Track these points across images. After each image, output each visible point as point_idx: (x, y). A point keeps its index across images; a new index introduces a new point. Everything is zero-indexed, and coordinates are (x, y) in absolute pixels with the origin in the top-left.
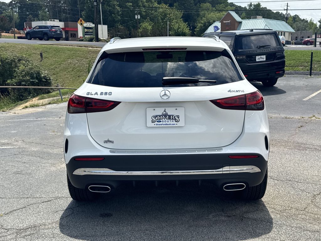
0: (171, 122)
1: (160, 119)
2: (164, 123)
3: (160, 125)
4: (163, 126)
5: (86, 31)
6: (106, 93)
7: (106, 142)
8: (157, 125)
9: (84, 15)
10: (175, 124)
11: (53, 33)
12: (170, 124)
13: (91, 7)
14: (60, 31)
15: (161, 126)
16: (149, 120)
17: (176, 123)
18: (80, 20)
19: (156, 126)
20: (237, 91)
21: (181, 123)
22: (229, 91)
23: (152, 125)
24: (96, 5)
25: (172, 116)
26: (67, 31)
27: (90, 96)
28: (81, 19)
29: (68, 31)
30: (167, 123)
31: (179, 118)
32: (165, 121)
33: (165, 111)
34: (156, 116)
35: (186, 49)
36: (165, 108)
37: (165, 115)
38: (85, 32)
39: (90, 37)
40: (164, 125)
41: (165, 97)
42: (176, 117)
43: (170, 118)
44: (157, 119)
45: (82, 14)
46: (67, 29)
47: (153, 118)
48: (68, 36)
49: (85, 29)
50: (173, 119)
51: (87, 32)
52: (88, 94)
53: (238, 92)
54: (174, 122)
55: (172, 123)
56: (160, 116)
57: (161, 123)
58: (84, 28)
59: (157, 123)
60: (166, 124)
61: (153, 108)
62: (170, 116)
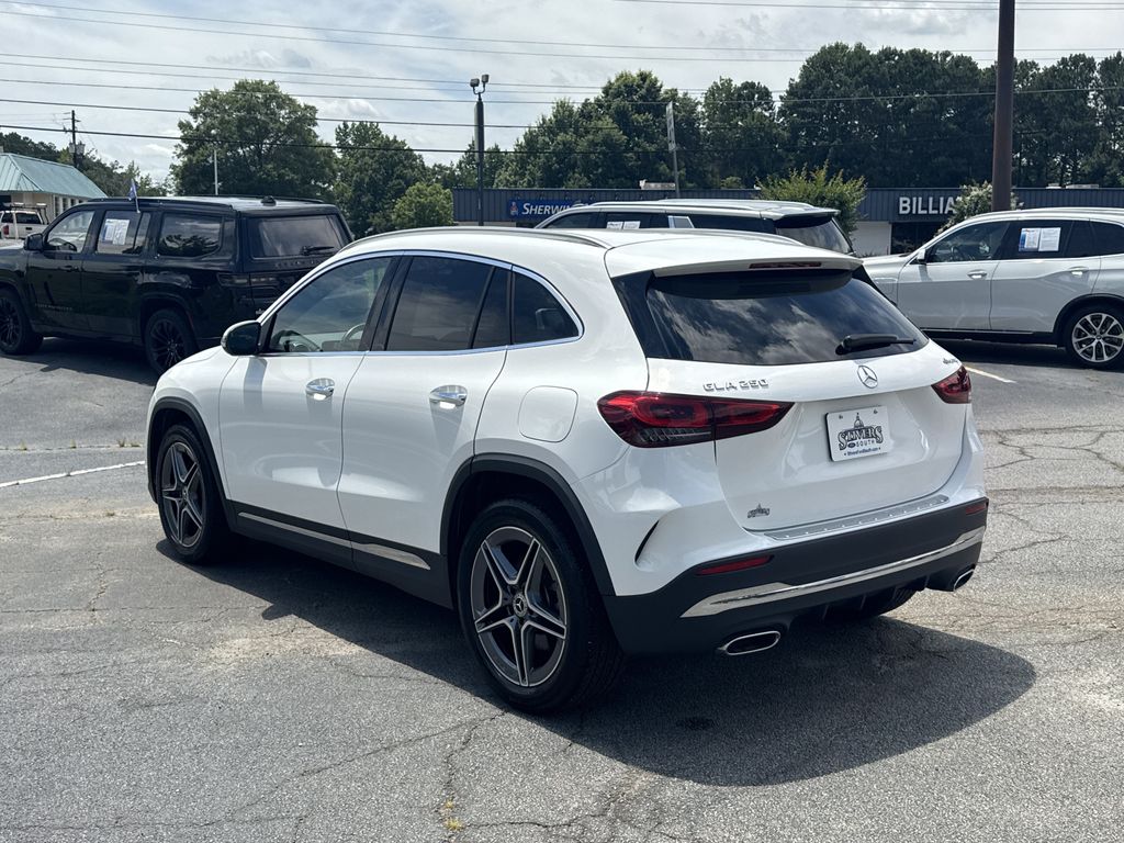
0: (870, 444)
1: (852, 440)
2: (861, 448)
3: (853, 453)
4: (858, 455)
6: (754, 385)
7: (752, 514)
8: (849, 453)
10: (877, 449)
12: (870, 450)
15: (855, 456)
17: (877, 445)
19: (847, 457)
21: (888, 444)
23: (842, 455)
25: (871, 428)
27: (715, 394)
30: (865, 447)
31: (880, 432)
33: (858, 419)
34: (846, 433)
35: (819, 264)
36: (859, 411)
37: (860, 429)
40: (860, 452)
41: (871, 383)
42: (878, 433)
43: (867, 436)
44: (848, 439)
47: (841, 438)
50: (872, 437)
52: (709, 387)
55: (872, 446)
56: (851, 431)
57: (855, 449)
60: (864, 451)
61: (838, 414)
62: (867, 429)
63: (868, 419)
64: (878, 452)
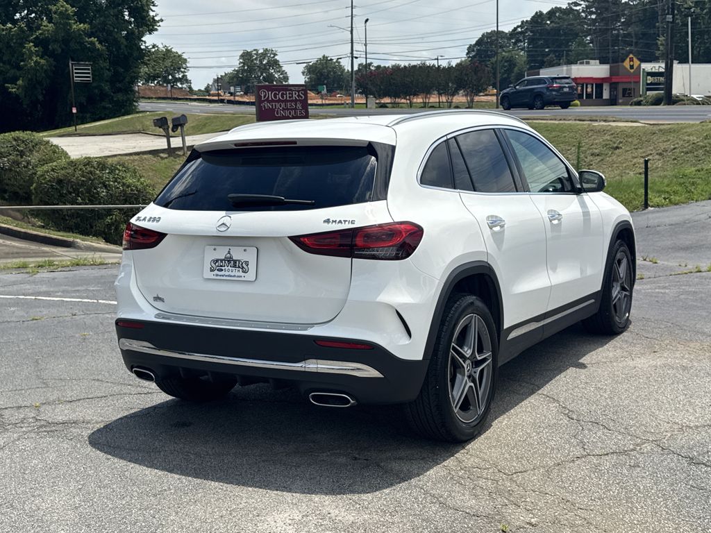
0: (237, 272)
1: (221, 266)
2: (227, 273)
3: (220, 276)
4: (224, 278)
5: (649, 82)
6: (154, 219)
7: (155, 299)
8: (217, 275)
9: (661, 45)
10: (241, 276)
11: (554, 93)
12: (234, 276)
13: (680, 24)
14: (569, 87)
15: (222, 278)
16: (207, 266)
17: (243, 274)
18: (628, 59)
19: (215, 277)
20: (340, 222)
21: (251, 276)
22: (327, 221)
23: (211, 275)
24: (671, 20)
25: (239, 261)
26: (614, 83)
27: (137, 223)
28: (631, 56)
29: (618, 83)
30: (230, 273)
31: (247, 265)
32: (229, 271)
33: (229, 253)
34: (217, 261)
35: (295, 143)
36: (231, 248)
37: (229, 260)
38: (648, 84)
39: (656, 94)
40: (226, 276)
41: (223, 229)
42: (244, 265)
43: (235, 266)
44: (218, 265)
45: (659, 43)
46: (613, 80)
47: (212, 264)
48: (616, 96)
49: (649, 77)
50: (239, 267)
51: (651, 84)
52: (137, 219)
53: (342, 223)
54: (241, 274)
55: (237, 274)
56: (222, 261)
57: (222, 273)
58: (645, 74)
59: (216, 272)
60: (229, 276)
61: (214, 247)
62: (235, 262)
63: (237, 254)
64: (243, 279)
